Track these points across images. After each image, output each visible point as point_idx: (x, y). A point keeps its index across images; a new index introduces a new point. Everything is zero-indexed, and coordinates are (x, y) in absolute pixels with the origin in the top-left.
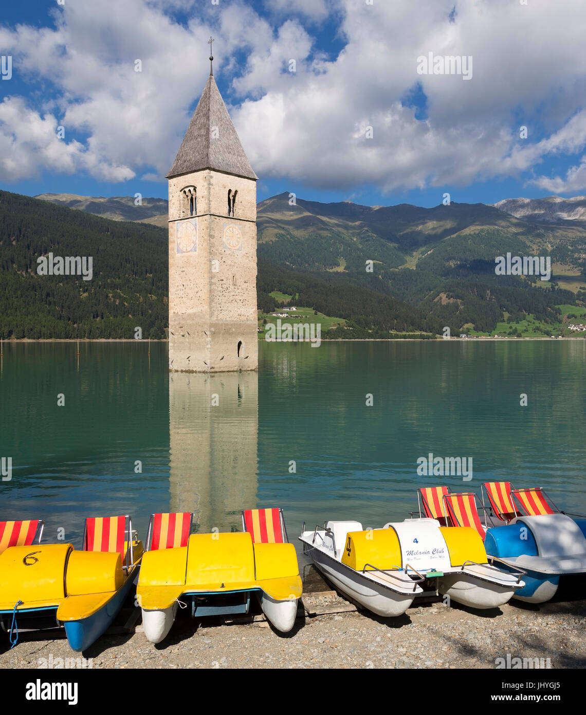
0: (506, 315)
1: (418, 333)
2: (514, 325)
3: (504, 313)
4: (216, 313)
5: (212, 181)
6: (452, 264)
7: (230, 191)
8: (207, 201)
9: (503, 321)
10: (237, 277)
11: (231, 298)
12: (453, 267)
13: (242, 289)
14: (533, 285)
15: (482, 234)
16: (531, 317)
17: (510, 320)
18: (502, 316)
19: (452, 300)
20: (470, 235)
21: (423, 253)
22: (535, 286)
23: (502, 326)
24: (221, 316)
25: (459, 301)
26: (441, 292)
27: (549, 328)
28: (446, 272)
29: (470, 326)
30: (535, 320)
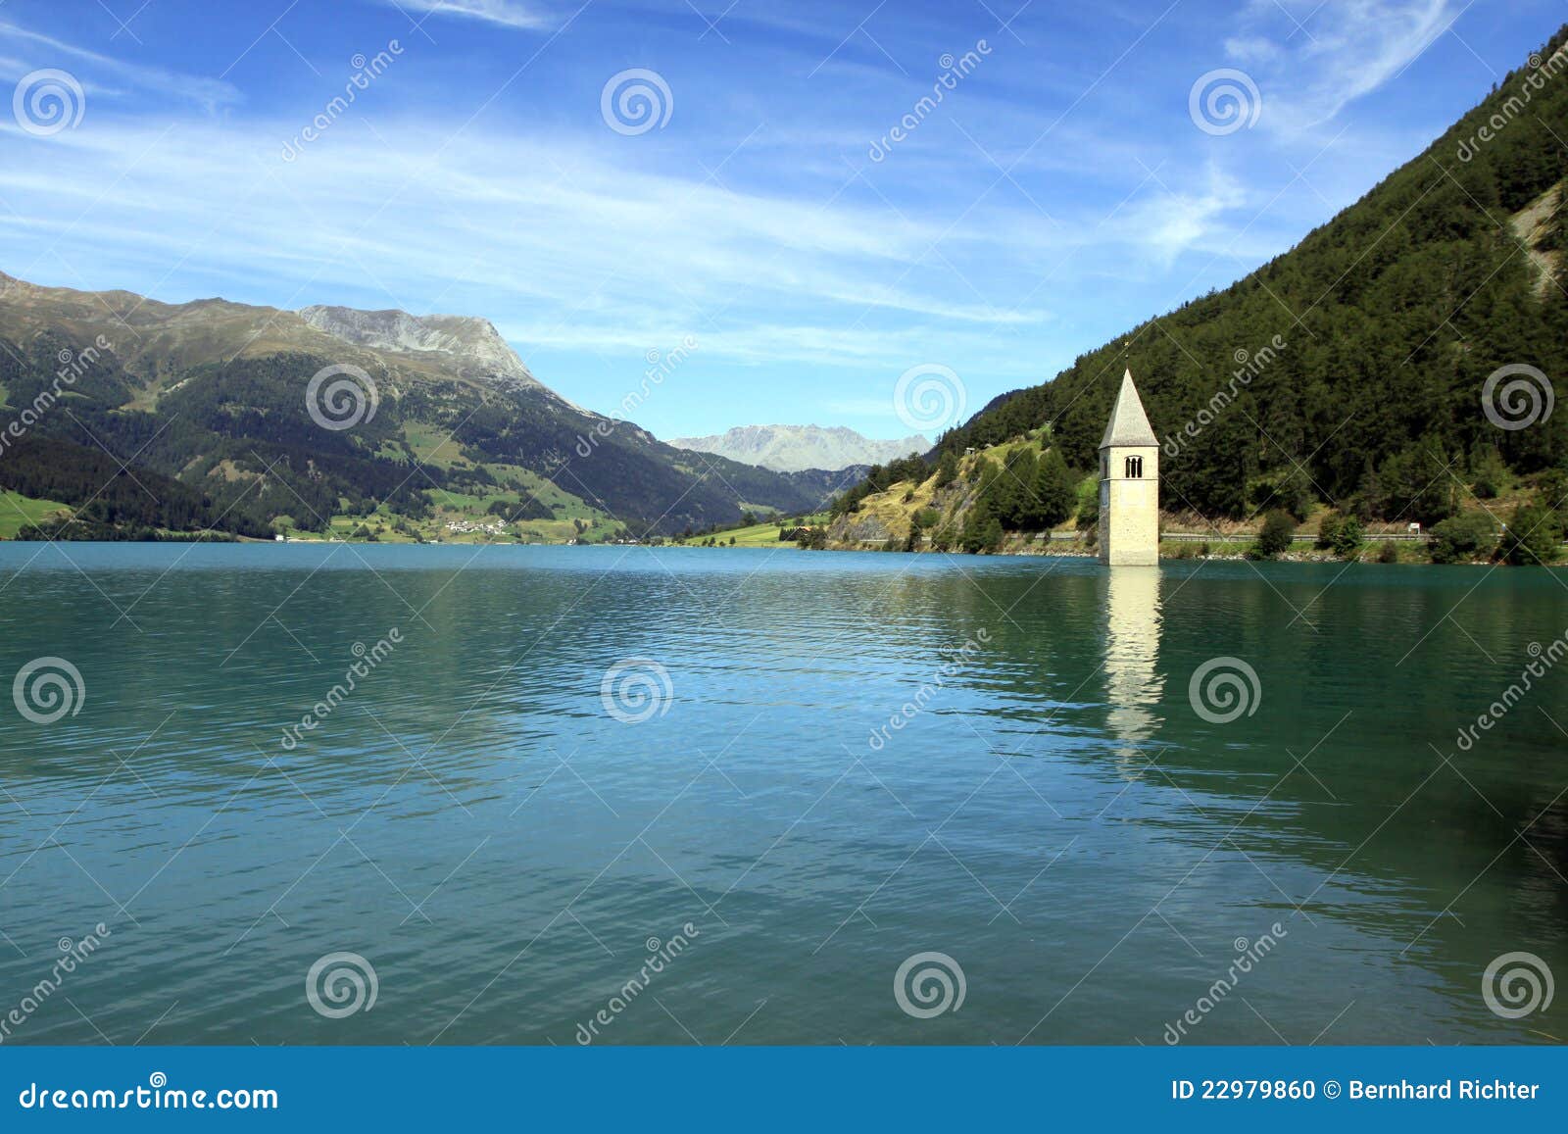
0: (345, 503)
1: (206, 533)
2: (360, 521)
3: (340, 499)
6: (229, 408)
9: (341, 514)
12: (233, 414)
14: (377, 454)
15: (282, 361)
16: (383, 507)
17: (352, 512)
18: (337, 504)
19: (246, 475)
20: (259, 360)
21: (166, 385)
22: (381, 458)
23: (340, 522)
25: (261, 477)
26: (221, 459)
27: (413, 525)
28: (221, 422)
29: (286, 520)
30: (392, 512)
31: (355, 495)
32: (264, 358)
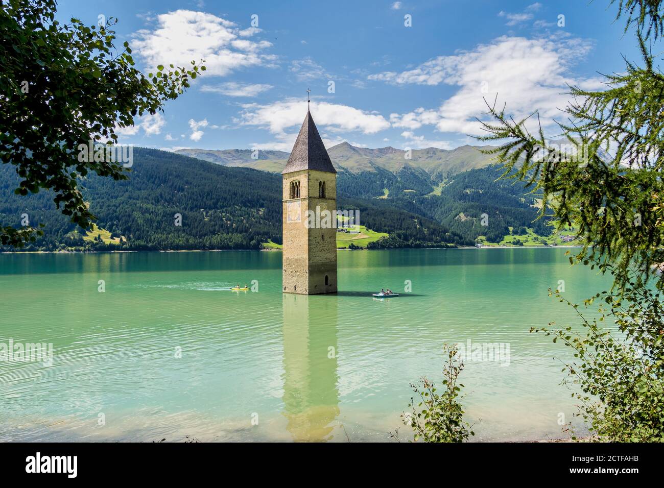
0: (511, 229)
2: (518, 237)
3: (509, 228)
4: (312, 259)
5: (310, 177)
6: (468, 191)
7: (320, 182)
8: (307, 190)
9: (509, 234)
10: (325, 235)
11: (321, 249)
12: (469, 193)
13: (328, 242)
14: (531, 206)
16: (530, 231)
17: (515, 233)
18: (507, 230)
19: (469, 218)
20: (481, 169)
21: (446, 184)
22: (533, 207)
23: (509, 238)
24: (315, 260)
25: (474, 219)
26: (460, 212)
27: (544, 238)
28: (464, 197)
29: (483, 238)
30: (534, 232)
31: (516, 225)
32: (483, 168)
